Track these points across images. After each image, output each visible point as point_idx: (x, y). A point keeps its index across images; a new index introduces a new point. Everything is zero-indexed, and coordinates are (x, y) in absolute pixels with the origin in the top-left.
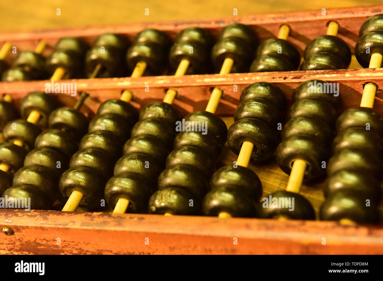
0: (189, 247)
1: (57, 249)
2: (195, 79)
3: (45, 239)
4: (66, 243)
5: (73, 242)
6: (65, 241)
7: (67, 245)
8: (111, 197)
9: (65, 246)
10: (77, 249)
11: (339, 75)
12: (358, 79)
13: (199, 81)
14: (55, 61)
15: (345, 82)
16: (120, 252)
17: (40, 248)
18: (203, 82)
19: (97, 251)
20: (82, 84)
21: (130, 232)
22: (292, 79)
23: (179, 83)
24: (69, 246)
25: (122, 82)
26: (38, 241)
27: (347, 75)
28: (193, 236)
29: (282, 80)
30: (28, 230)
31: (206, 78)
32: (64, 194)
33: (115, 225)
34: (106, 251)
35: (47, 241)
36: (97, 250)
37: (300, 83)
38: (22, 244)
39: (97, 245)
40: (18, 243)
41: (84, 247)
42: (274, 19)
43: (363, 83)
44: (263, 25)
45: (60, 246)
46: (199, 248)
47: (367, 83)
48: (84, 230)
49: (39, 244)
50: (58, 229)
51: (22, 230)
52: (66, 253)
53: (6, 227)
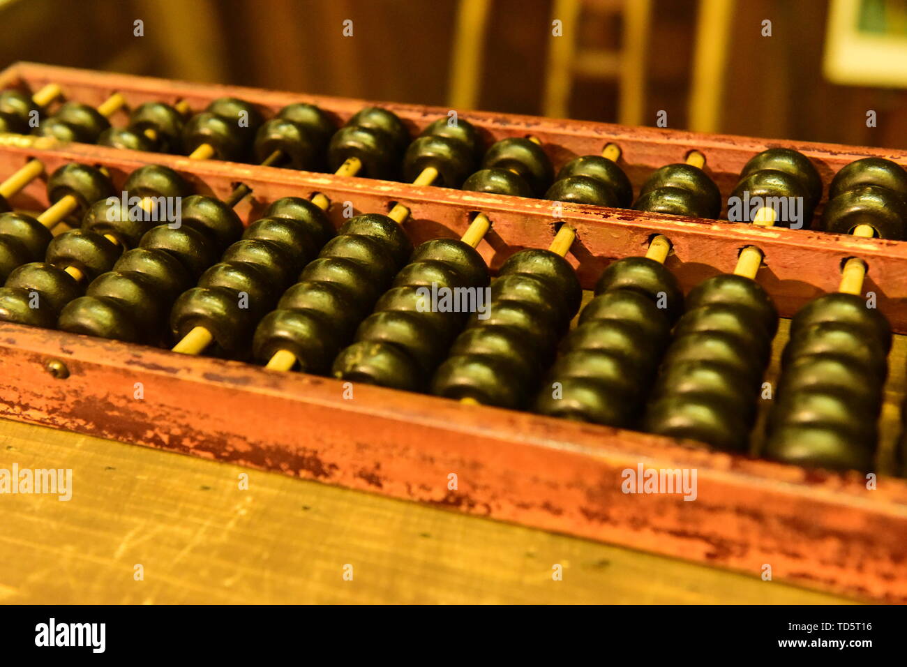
0: (395, 446)
1: (143, 420)
2: (447, 194)
3: (125, 397)
4: (163, 411)
5: (177, 409)
6: (162, 405)
7: (163, 413)
8: (265, 345)
9: (161, 415)
10: (180, 426)
11: (700, 226)
12: (734, 237)
13: (453, 197)
14: (205, 130)
15: (710, 238)
16: (261, 442)
17: (110, 413)
19: (218, 436)
20: (244, 171)
21: (292, 402)
22: (618, 218)
23: (418, 195)
24: (167, 418)
25: (316, 178)
26: (112, 399)
27: (715, 227)
28: (408, 426)
29: (600, 219)
30: (96, 373)
31: (468, 195)
32: (176, 329)
33: (267, 386)
34: (235, 436)
35: (130, 401)
36: (217, 433)
37: (630, 228)
38: (78, 403)
39: (221, 420)
40: (70, 399)
41: (197, 424)
42: (596, 130)
43: (741, 245)
44: (574, 137)
45: (151, 415)
46: (412, 453)
47: (747, 247)
48: (208, 386)
49: (111, 407)
50: (157, 378)
51: (87, 372)
52: (157, 430)
53: (57, 359)
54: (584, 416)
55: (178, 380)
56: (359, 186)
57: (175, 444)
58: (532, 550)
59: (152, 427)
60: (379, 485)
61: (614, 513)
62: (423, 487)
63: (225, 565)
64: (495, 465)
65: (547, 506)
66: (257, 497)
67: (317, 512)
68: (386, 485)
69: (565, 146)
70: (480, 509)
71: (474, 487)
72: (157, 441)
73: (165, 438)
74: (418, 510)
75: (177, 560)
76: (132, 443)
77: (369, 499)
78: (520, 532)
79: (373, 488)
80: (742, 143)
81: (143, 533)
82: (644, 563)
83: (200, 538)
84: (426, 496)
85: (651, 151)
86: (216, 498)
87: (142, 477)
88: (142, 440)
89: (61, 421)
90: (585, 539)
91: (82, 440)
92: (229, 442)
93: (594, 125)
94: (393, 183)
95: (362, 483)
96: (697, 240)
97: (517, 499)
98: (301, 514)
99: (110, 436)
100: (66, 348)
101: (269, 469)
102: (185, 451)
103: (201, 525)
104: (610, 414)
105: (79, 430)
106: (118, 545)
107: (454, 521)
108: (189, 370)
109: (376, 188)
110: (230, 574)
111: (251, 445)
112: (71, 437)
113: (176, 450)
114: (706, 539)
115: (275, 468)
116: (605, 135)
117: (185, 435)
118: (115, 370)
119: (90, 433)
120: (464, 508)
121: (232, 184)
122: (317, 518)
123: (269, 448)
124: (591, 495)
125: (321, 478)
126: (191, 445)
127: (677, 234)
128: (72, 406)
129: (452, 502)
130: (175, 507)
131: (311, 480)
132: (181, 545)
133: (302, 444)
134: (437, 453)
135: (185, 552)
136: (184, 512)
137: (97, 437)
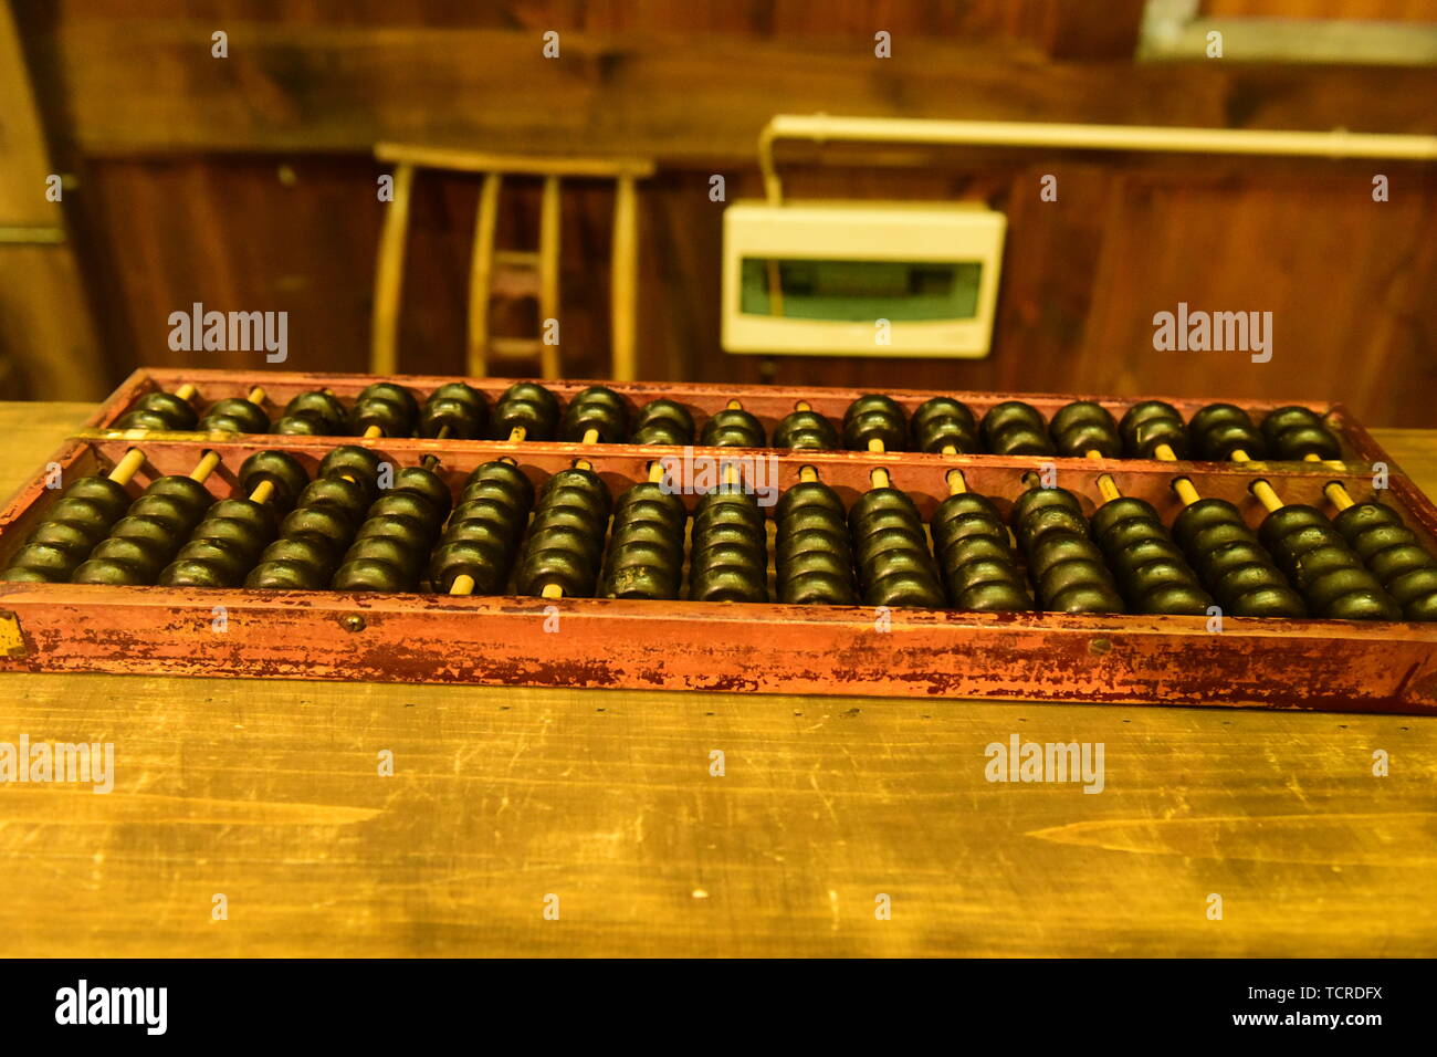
0: (679, 645)
1: (436, 659)
3: (421, 640)
4: (457, 647)
5: (473, 643)
6: (457, 642)
7: (458, 649)
8: (535, 581)
9: (455, 652)
10: (473, 659)
11: (840, 456)
12: (867, 462)
14: (368, 413)
15: (847, 465)
17: (402, 658)
18: (638, 453)
19: (510, 662)
20: (425, 445)
21: (588, 620)
24: (461, 653)
26: (406, 644)
30: (396, 621)
32: (445, 578)
35: (425, 643)
36: (510, 659)
37: (786, 462)
38: (370, 652)
39: (516, 647)
40: (362, 650)
41: (489, 654)
42: (720, 390)
43: (872, 468)
44: (704, 396)
45: (445, 652)
46: (694, 648)
47: (876, 469)
48: (506, 618)
49: (405, 651)
50: (457, 617)
51: (385, 622)
52: (449, 667)
53: (355, 614)
54: (823, 599)
55: (480, 615)
56: (544, 448)
57: (467, 677)
58: (797, 711)
59: (443, 664)
60: (660, 682)
61: (860, 670)
62: (701, 677)
63: (556, 762)
64: (765, 646)
65: (807, 675)
66: (554, 708)
67: (611, 712)
68: (666, 680)
69: (695, 404)
70: (749, 687)
71: (746, 668)
72: (448, 677)
73: (456, 673)
74: (694, 697)
75: (511, 765)
76: (419, 683)
77: (650, 696)
78: (782, 700)
79: (654, 685)
80: (839, 393)
81: (468, 751)
82: (882, 705)
83: (522, 746)
84: (702, 684)
85: (765, 404)
86: (518, 714)
87: (443, 708)
88: (431, 678)
89: (347, 672)
90: (834, 696)
91: (369, 687)
92: (521, 666)
93: (717, 386)
94: (572, 444)
95: (645, 683)
96: (839, 467)
97: (781, 672)
98: (599, 714)
99: (398, 680)
100: (362, 602)
101: (557, 685)
102: (475, 682)
103: (518, 736)
104: (841, 596)
105: (366, 678)
106: (453, 762)
107: (727, 701)
108: (488, 607)
109: (561, 449)
110: (565, 768)
111: (542, 665)
112: (357, 686)
113: (466, 682)
114: (930, 678)
115: (564, 684)
116: (728, 394)
117: (476, 667)
118: (416, 615)
119: (379, 680)
120: (734, 689)
121: (421, 457)
122: (613, 716)
123: (559, 666)
124: (843, 659)
125: (607, 685)
126: (482, 675)
127: (823, 464)
128: (362, 656)
129: (725, 686)
130: (486, 726)
131: (596, 688)
132: (510, 754)
133: (591, 658)
134: (716, 645)
135: (515, 758)
136: (498, 729)
137: (386, 682)
